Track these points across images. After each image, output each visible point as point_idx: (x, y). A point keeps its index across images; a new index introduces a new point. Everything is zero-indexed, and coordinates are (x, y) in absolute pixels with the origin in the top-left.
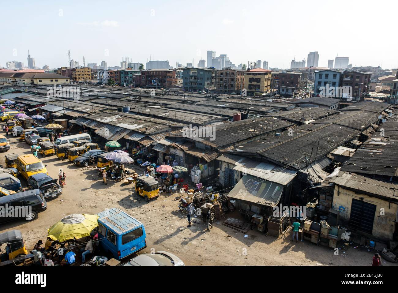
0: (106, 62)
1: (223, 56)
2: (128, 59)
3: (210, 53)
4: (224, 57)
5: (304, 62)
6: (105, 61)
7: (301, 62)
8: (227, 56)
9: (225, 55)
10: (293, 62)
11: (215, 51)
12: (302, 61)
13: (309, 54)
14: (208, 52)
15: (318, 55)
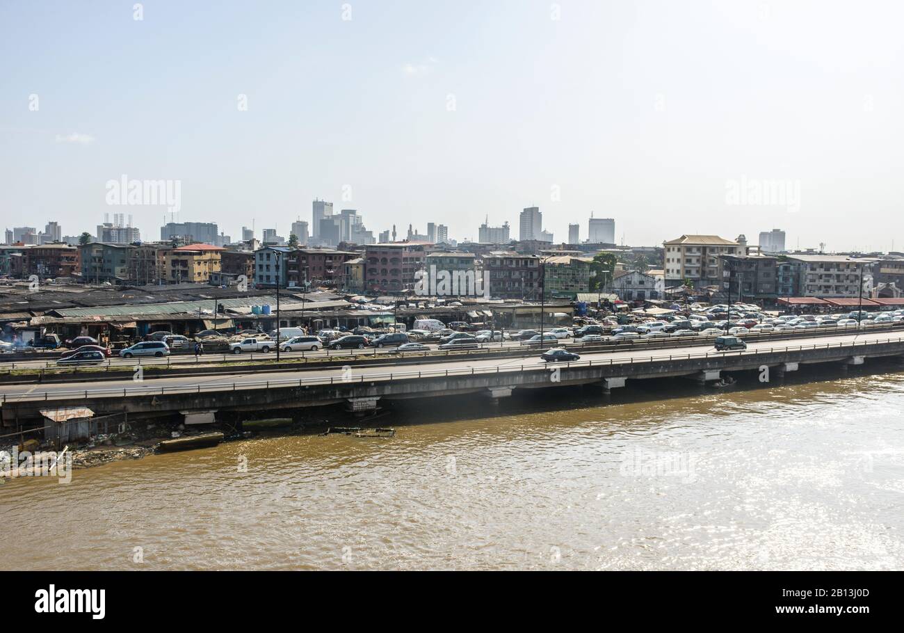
0: (58, 225)
1: (347, 213)
2: (122, 216)
3: (319, 206)
4: (351, 215)
5: (506, 228)
6: (56, 223)
7: (500, 229)
8: (358, 214)
9: (353, 212)
10: (484, 228)
11: (330, 202)
12: (503, 226)
13: (522, 211)
14: (314, 203)
15: (540, 215)
